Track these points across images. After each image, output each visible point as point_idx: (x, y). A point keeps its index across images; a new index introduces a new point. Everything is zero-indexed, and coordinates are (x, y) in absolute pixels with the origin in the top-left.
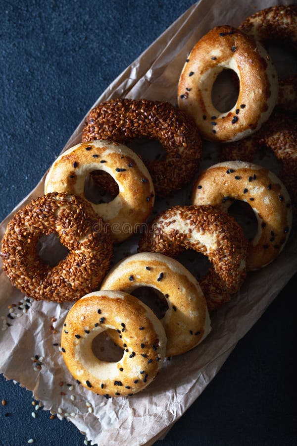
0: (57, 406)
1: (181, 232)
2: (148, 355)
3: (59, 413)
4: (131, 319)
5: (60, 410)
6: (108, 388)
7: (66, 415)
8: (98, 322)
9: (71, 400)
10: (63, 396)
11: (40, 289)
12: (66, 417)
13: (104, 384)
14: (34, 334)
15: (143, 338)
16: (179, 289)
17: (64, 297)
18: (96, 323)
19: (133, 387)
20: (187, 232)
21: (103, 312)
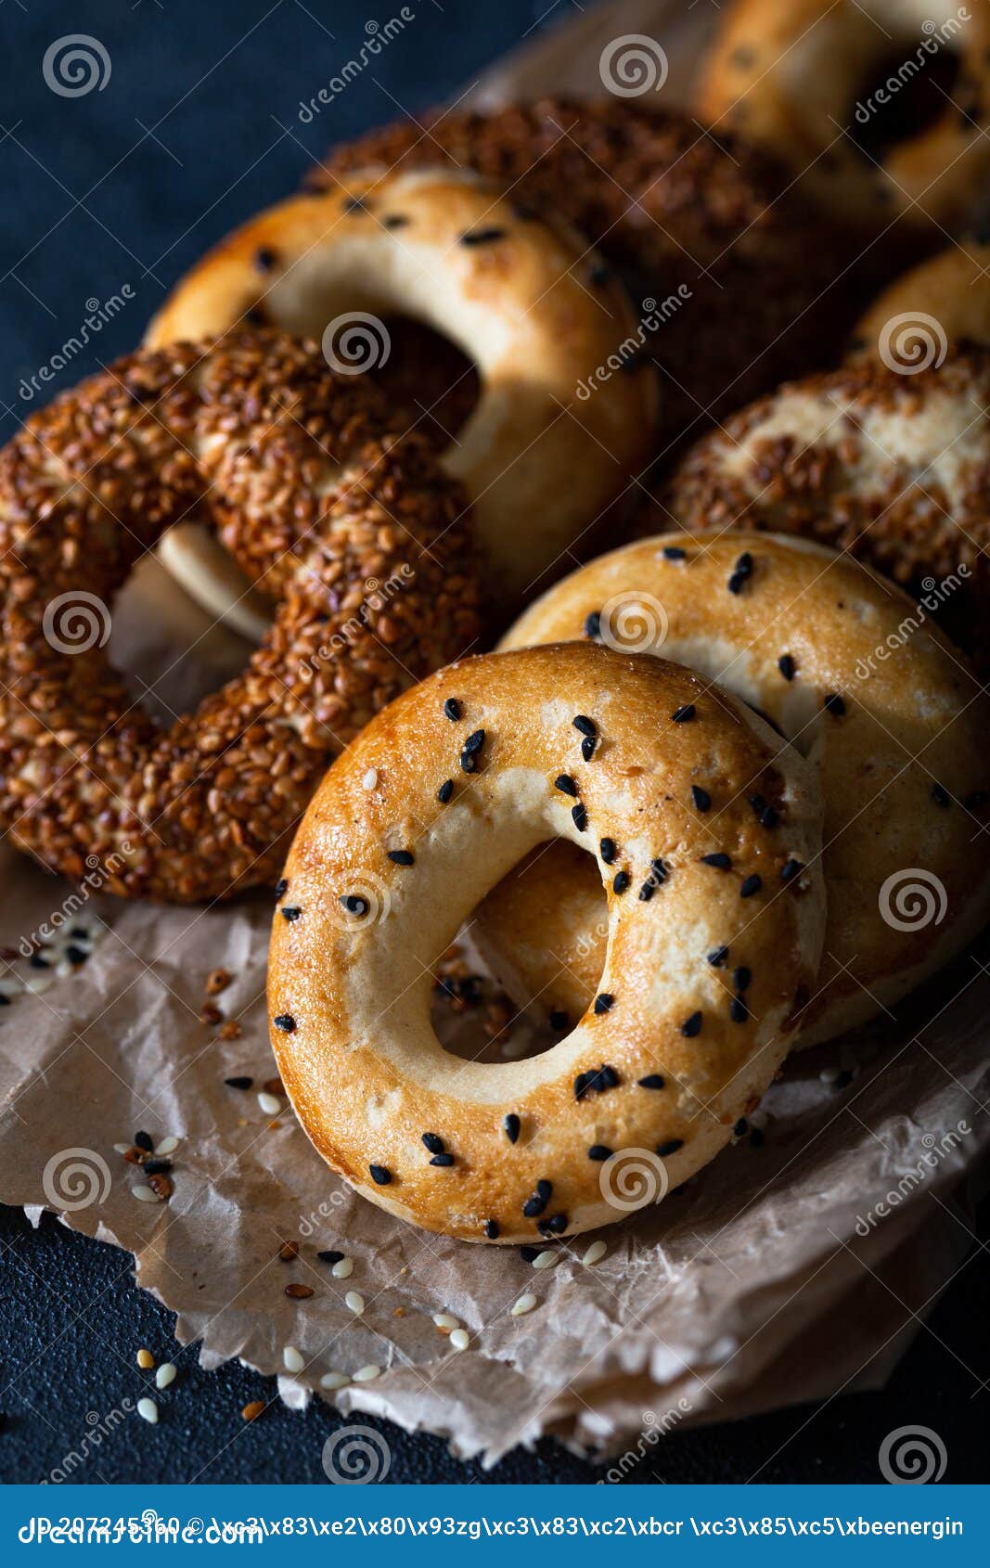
0: (274, 1342)
1: (810, 437)
2: (740, 852)
3: (289, 1374)
4: (625, 689)
5: (290, 1358)
6: (545, 1130)
7: (328, 1381)
8: (454, 770)
9: (349, 1315)
10: (302, 1303)
11: (137, 795)
12: (332, 1392)
13: (522, 1115)
14: (124, 1043)
15: (699, 758)
16: (841, 606)
17: (265, 810)
18: (442, 780)
19: (678, 1076)
20: (836, 432)
21: (472, 707)
